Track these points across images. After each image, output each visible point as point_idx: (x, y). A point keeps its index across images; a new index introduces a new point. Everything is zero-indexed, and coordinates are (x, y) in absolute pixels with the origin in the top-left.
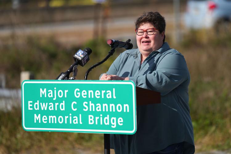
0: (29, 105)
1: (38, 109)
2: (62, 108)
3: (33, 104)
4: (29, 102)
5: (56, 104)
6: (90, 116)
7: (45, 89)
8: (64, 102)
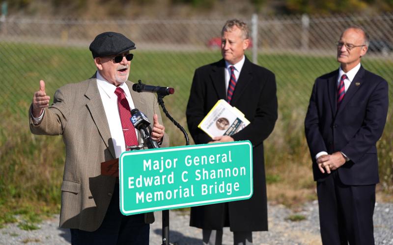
0: (130, 183)
1: (141, 186)
2: (171, 181)
3: (134, 180)
4: (130, 179)
6: (203, 186)
7: (150, 161)
8: (173, 173)
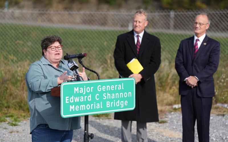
2: (89, 99)
3: (69, 99)
4: (67, 98)
5: (85, 97)
7: (78, 88)
8: (90, 95)
